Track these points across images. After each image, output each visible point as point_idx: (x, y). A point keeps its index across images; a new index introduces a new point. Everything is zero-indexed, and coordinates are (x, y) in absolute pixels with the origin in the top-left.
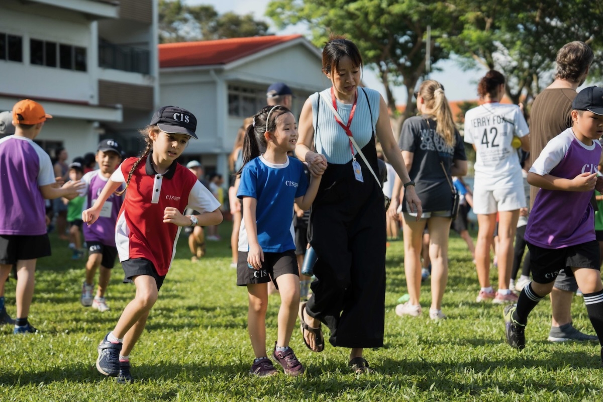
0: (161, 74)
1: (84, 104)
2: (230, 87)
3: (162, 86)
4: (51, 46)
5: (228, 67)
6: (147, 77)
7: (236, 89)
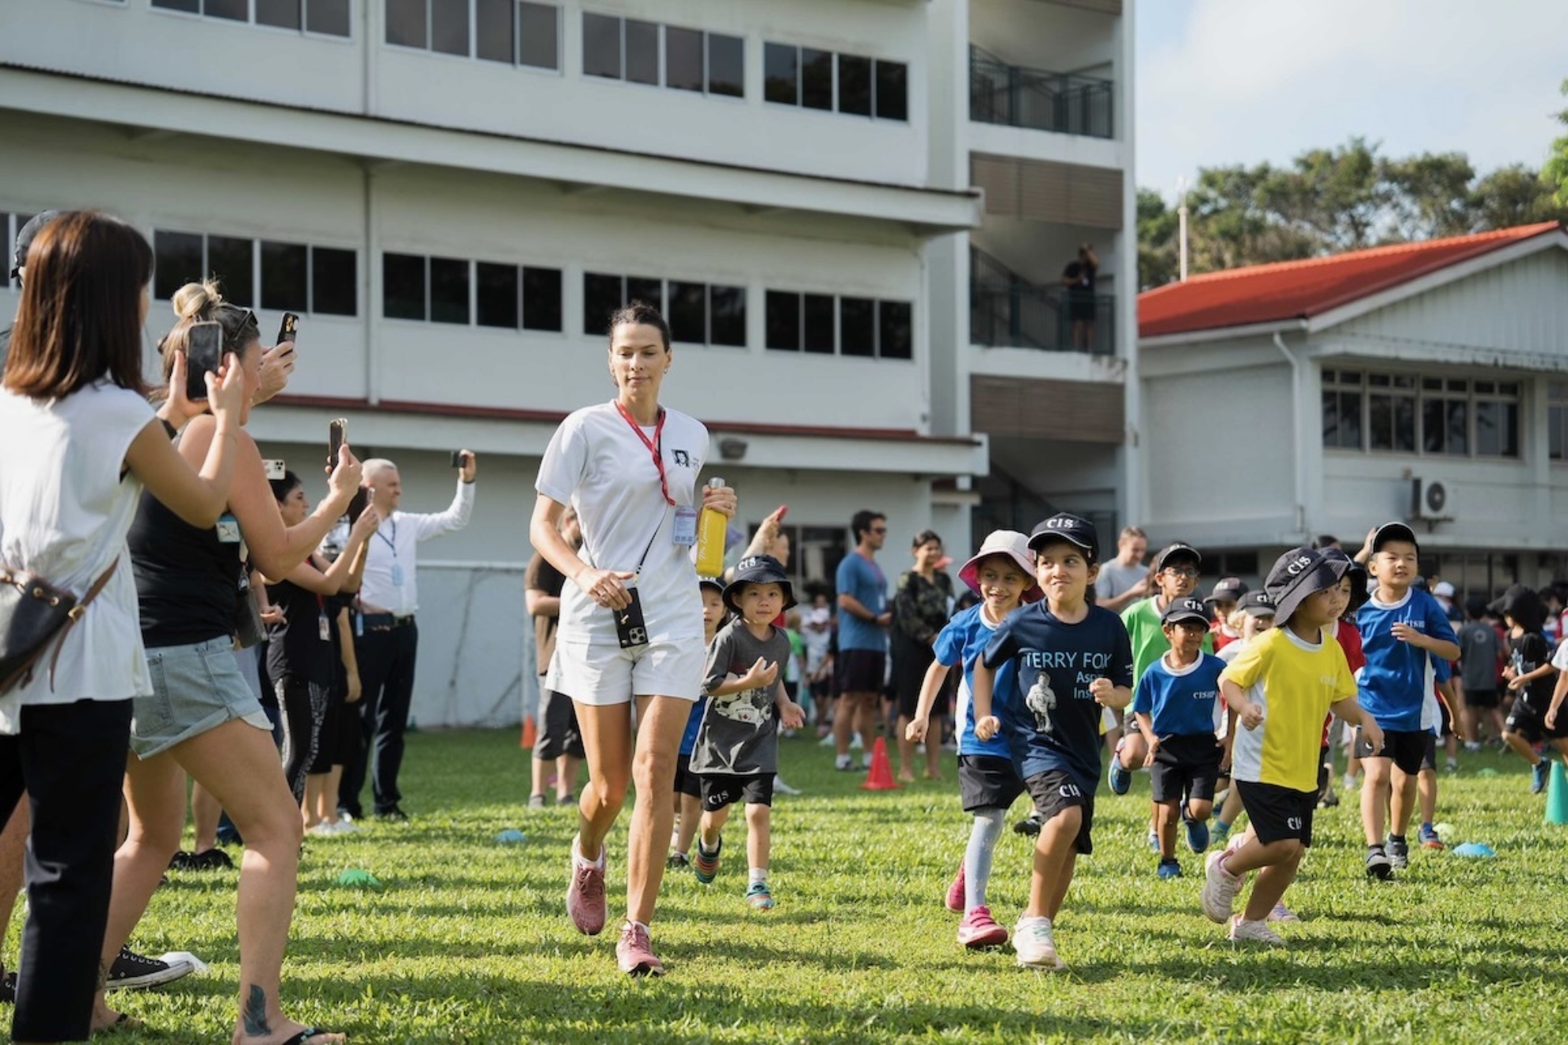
0: (1143, 352)
1: (907, 437)
2: (1327, 375)
3: (1146, 381)
4: (820, 304)
5: (1315, 324)
6: (1105, 359)
7: (1353, 377)
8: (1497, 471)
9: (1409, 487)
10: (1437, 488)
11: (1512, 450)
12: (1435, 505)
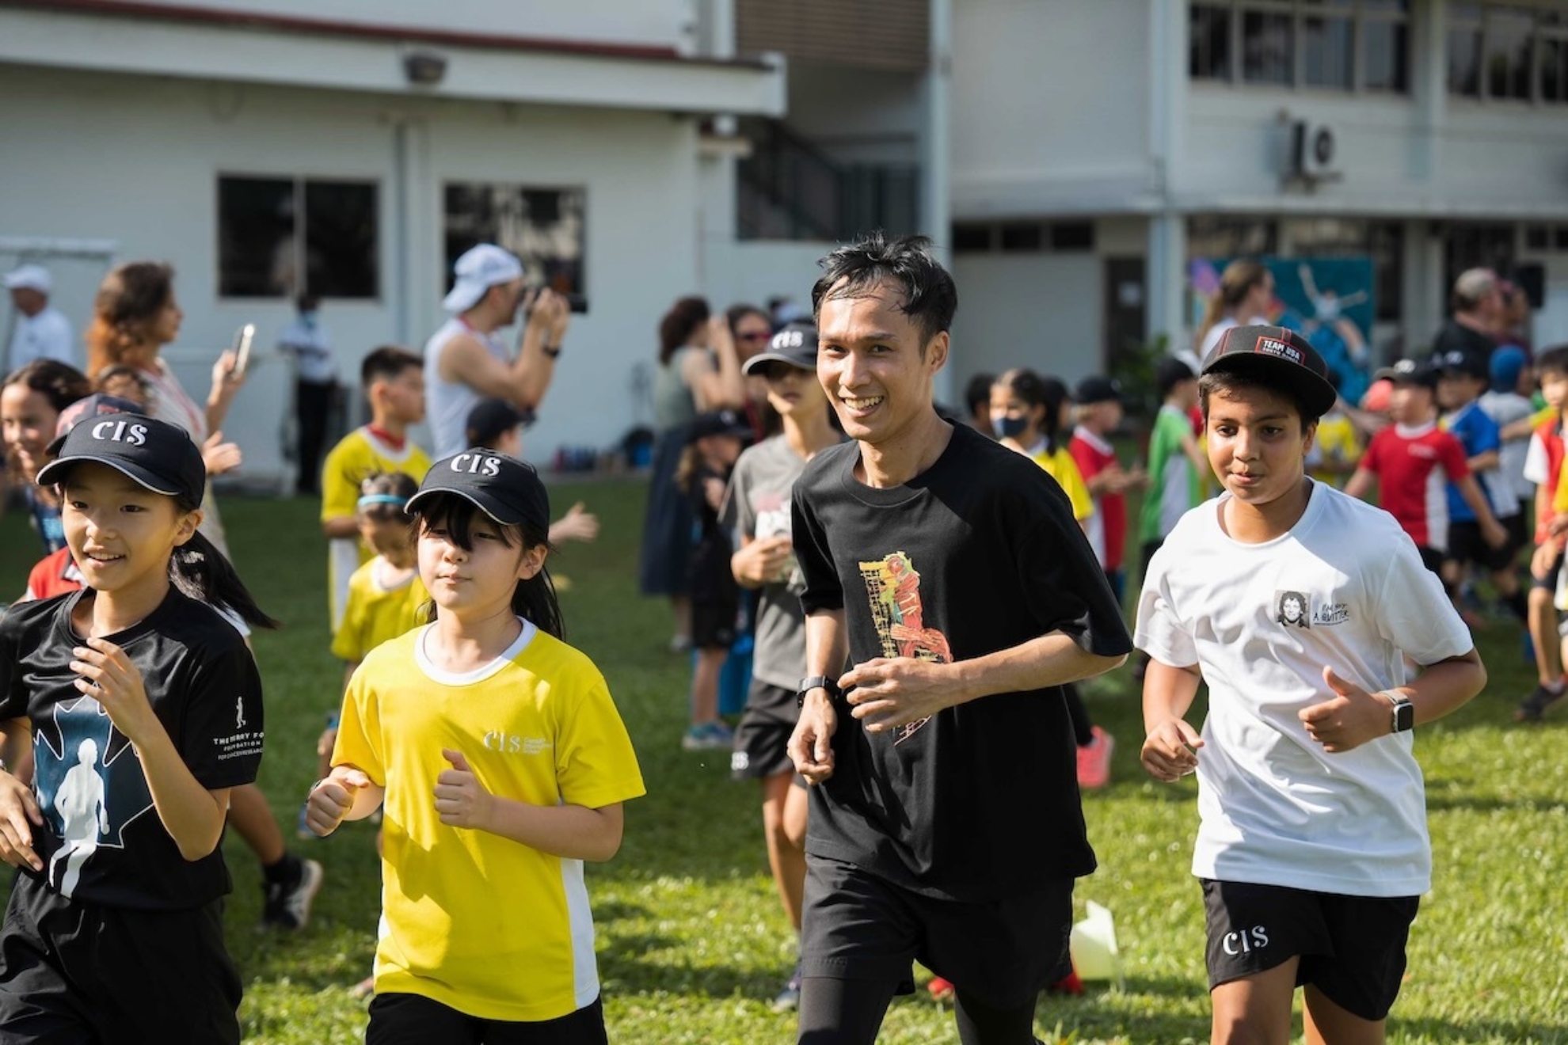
1: (663, 56)
8: (1387, 111)
9: (1286, 135)
10: (1324, 137)
11: (1401, 82)
12: (1323, 157)
